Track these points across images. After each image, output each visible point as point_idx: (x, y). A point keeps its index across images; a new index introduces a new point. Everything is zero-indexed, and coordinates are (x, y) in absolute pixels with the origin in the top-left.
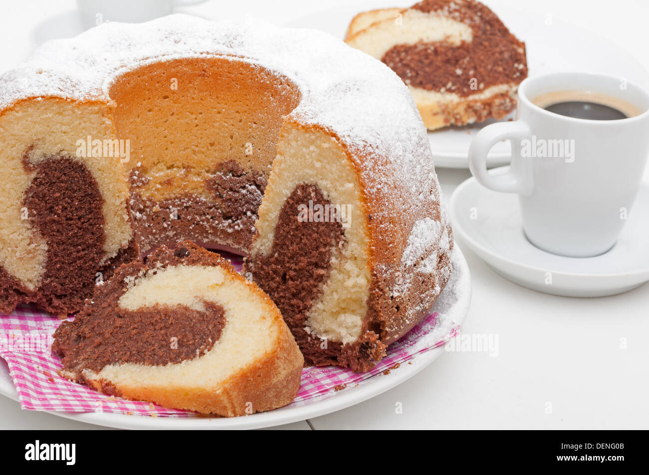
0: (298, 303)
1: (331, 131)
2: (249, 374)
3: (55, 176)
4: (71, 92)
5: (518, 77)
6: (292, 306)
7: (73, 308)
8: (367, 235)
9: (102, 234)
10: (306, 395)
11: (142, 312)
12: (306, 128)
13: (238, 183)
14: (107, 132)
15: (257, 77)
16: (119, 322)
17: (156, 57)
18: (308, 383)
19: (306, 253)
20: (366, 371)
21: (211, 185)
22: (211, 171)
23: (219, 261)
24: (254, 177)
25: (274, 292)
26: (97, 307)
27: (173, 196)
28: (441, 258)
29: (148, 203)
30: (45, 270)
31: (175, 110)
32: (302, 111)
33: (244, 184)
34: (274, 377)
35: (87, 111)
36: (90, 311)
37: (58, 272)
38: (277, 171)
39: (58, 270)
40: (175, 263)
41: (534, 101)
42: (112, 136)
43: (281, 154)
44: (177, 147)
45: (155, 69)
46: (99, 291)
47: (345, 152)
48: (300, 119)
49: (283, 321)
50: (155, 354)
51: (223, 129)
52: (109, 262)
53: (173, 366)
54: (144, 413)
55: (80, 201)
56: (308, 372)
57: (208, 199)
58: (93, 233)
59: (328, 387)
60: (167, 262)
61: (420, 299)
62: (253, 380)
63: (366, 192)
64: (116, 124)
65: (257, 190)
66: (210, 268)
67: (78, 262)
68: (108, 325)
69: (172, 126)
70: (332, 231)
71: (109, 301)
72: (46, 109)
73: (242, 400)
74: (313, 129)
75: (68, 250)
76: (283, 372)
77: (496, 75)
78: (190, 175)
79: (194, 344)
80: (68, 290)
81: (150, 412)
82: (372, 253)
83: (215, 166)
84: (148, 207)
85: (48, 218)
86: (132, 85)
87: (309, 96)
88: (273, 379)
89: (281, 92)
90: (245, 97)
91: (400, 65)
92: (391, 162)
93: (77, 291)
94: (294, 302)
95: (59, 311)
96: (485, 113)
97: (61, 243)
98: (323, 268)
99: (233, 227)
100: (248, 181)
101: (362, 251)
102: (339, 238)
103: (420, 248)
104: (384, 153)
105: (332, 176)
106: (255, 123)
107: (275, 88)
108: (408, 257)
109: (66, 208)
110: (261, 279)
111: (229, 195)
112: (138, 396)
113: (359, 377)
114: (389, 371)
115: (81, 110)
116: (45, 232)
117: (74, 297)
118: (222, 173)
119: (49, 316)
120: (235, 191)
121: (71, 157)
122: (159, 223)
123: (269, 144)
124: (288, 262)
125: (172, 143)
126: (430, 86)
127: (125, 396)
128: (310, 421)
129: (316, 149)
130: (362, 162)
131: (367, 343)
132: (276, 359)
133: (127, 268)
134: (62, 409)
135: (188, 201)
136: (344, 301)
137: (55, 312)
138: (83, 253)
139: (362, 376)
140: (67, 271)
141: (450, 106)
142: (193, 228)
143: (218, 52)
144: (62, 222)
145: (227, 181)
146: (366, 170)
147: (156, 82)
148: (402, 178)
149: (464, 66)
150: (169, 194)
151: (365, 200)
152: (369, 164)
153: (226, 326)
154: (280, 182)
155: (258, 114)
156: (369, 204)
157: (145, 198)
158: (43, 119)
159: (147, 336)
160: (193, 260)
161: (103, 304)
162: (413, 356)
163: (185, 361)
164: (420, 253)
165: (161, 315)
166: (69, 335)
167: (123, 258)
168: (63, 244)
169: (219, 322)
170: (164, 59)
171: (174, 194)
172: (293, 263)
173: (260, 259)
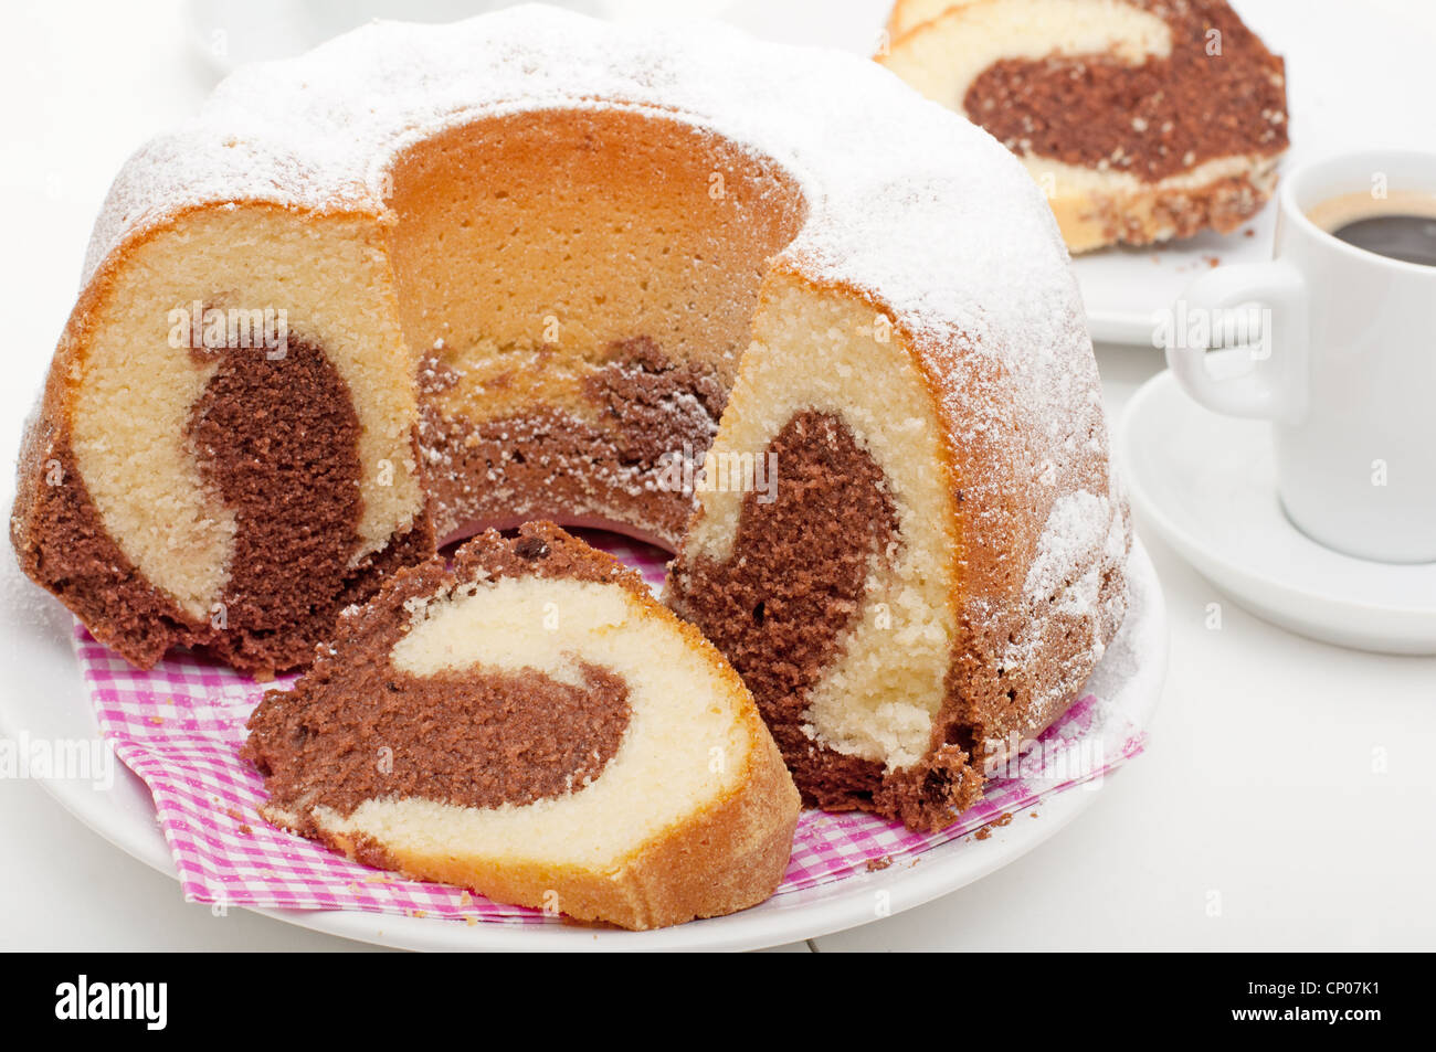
0: (789, 671)
1: (877, 301)
2: (683, 839)
3: (258, 373)
4: (298, 190)
5: (1270, 142)
6: (775, 676)
7: (287, 659)
8: (950, 534)
9: (355, 501)
10: (803, 881)
11: (444, 682)
12: (821, 289)
13: (656, 387)
14: (375, 279)
15: (707, 157)
16: (392, 702)
17: (482, 106)
18: (806, 850)
19: (810, 564)
20: (937, 829)
21: (595, 390)
22: (596, 358)
23: (615, 571)
24: (692, 377)
25: (736, 642)
26: (344, 664)
27: (510, 411)
28: (1107, 577)
29: (456, 428)
30: (229, 577)
31: (520, 223)
32: (809, 247)
33: (669, 390)
34: (738, 845)
35: (331, 233)
36: (328, 673)
37: (256, 581)
38: (750, 377)
39: (258, 576)
40: (516, 572)
41: (1312, 214)
42: (387, 289)
43: (761, 341)
44: (524, 304)
45: (481, 133)
46: (348, 629)
47: (908, 349)
48: (807, 268)
49: (759, 719)
50: (473, 782)
51: (626, 266)
52: (370, 562)
53: (514, 811)
54: (448, 912)
55: (311, 427)
56: (807, 822)
57: (588, 419)
58: (336, 499)
59: (851, 864)
60: (500, 568)
61: (1061, 671)
62: (693, 851)
63: (953, 441)
64: (394, 259)
65: (698, 406)
66: (596, 587)
67: (301, 560)
68: (368, 707)
69: (514, 258)
70: (871, 518)
71: (369, 651)
72: (243, 229)
73: (667, 894)
74: (835, 292)
75: (281, 534)
76: (757, 832)
77: (1223, 135)
78: (548, 366)
79: (559, 762)
80: (279, 621)
81: (461, 913)
82: (960, 573)
83: (604, 348)
84: (455, 437)
85: (240, 465)
86: (429, 169)
87: (825, 210)
88: (736, 850)
89: (759, 193)
90: (678, 198)
91: (1008, 105)
92: (1007, 373)
93: (297, 623)
94: (780, 667)
95: (257, 665)
96: (1194, 218)
97: (266, 518)
98: (847, 597)
99: (642, 484)
100: (679, 383)
101: (939, 569)
102: (887, 537)
103: (1063, 559)
104: (994, 352)
105: (877, 398)
106: (698, 257)
107: (748, 182)
108: (1037, 581)
109: (279, 444)
110: (705, 612)
111: (635, 413)
112: (436, 874)
113: (920, 843)
114: (987, 831)
115: (320, 231)
116: (232, 494)
117: (289, 635)
118: (621, 364)
119: (235, 675)
120: (649, 405)
121: (295, 332)
122: (477, 472)
123: (729, 305)
124: (769, 580)
125: (511, 295)
126: (1075, 154)
127: (406, 871)
128: (815, 941)
129: (841, 337)
130: (946, 372)
131: (943, 771)
132: (743, 806)
133: (410, 579)
134: (271, 902)
135: (543, 424)
136: (893, 673)
137: (248, 668)
138: (312, 541)
139: (927, 840)
140: (276, 580)
141: (1119, 202)
142: (552, 483)
143: (622, 97)
144: (270, 474)
145: (632, 381)
146: (953, 390)
147: (481, 162)
148: (1031, 406)
149: (1151, 112)
150: (502, 407)
151: (949, 458)
152: (959, 376)
153: (631, 724)
154: (758, 401)
155: (706, 238)
156: (958, 467)
157: (448, 418)
158: (237, 249)
159: (456, 737)
160: (557, 567)
161: (356, 659)
162: (1041, 798)
163: (541, 800)
164: (1063, 572)
165: (485, 692)
166: (282, 726)
167: (399, 553)
168: (270, 520)
169: (615, 714)
170: (499, 111)
171: (514, 408)
172: (779, 583)
173: (706, 567)
